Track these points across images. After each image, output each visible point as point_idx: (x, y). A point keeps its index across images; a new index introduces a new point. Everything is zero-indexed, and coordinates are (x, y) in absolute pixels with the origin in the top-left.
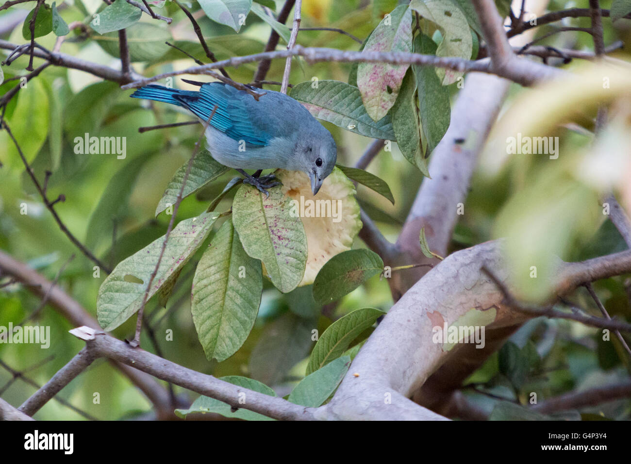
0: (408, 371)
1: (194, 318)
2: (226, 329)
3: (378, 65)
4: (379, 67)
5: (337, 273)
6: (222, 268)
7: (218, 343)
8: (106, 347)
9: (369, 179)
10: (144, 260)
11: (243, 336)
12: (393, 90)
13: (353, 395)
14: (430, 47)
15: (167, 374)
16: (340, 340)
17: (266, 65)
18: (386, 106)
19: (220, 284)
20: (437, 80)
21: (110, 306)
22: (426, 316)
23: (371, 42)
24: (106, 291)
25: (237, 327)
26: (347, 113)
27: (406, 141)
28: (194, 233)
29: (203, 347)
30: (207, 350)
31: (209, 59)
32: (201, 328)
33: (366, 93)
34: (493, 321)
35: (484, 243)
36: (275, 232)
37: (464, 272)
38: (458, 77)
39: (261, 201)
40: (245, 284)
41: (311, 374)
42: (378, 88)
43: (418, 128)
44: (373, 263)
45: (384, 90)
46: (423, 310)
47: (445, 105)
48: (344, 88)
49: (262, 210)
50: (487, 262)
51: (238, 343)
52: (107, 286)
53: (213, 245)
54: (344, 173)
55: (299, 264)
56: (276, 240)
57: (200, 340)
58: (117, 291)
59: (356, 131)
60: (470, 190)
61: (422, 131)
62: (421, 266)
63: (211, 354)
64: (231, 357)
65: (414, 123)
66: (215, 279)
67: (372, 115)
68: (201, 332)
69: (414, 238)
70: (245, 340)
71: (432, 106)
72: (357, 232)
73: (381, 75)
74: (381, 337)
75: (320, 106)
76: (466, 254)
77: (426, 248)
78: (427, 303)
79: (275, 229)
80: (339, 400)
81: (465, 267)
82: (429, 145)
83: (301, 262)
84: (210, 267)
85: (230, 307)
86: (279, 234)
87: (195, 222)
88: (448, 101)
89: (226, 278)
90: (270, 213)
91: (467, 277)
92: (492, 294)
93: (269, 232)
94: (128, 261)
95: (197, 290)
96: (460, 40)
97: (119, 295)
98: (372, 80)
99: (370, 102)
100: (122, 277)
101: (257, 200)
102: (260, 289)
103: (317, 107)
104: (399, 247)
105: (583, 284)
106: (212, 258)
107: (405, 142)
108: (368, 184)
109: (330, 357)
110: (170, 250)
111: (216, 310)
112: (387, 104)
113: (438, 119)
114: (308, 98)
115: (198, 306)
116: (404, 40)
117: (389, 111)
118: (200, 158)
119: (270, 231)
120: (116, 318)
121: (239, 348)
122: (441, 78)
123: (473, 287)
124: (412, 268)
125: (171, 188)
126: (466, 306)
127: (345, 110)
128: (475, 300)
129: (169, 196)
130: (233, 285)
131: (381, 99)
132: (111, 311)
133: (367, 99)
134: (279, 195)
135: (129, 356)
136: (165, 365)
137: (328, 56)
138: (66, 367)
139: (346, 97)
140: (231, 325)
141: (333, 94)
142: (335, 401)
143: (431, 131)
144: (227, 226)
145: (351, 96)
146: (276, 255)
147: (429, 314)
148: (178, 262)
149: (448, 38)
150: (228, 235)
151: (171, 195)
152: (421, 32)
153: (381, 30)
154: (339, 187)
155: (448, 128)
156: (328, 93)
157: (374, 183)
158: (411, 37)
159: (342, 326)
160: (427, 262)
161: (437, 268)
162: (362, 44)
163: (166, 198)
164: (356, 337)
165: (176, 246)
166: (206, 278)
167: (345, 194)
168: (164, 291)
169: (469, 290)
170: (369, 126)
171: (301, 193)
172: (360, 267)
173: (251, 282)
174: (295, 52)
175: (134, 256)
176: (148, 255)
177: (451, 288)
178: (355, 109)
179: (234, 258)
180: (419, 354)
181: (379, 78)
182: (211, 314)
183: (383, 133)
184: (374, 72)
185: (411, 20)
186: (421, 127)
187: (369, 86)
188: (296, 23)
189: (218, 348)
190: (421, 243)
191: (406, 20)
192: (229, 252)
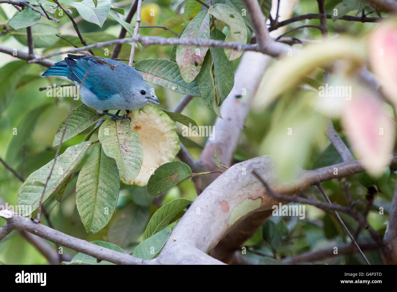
0: (206, 238)
1: (78, 207)
2: (97, 213)
3: (189, 48)
4: (190, 50)
5: (162, 176)
6: (94, 176)
7: (93, 222)
8: (19, 222)
9: (184, 119)
10: (46, 172)
11: (109, 217)
12: (199, 64)
13: (172, 252)
14: (222, 37)
15: (57, 239)
16: (164, 219)
17: (119, 46)
18: (194, 74)
19: (93, 186)
20: (226, 58)
21: (25, 201)
22: (218, 203)
23: (185, 34)
24: (23, 192)
26: (171, 79)
27: (206, 95)
28: (76, 154)
29: (84, 224)
30: (86, 227)
31: (83, 45)
32: (82, 213)
33: (182, 66)
34: (259, 206)
35: (254, 159)
36: (123, 148)
37: (241, 176)
38: (238, 54)
39: (117, 131)
40: (109, 185)
41: (147, 240)
42: (189, 63)
43: (214, 87)
44: (185, 170)
45: (193, 64)
46: (216, 199)
47: (231, 72)
48: (169, 64)
49: (117, 135)
50: (256, 170)
51: (105, 222)
52: (23, 188)
53: (88, 162)
54: (169, 116)
55: (137, 166)
56: (124, 151)
57: (81, 220)
58: (30, 192)
59: (177, 91)
61: (217, 89)
62: (215, 172)
63: (89, 229)
64: (101, 230)
65: (212, 84)
66: (90, 182)
67: (185, 80)
68: (82, 215)
69: (211, 156)
70: (110, 219)
71: (223, 73)
72: (177, 152)
73: (191, 54)
74: (190, 216)
75: (153, 75)
76: (243, 165)
77: (218, 161)
78: (218, 195)
79: (124, 146)
80: (164, 255)
82: (221, 98)
83: (138, 165)
84: (87, 175)
85: (100, 199)
86: (126, 149)
87: (77, 148)
88: (233, 70)
89: (97, 182)
90: (122, 137)
91: (243, 179)
92: (258, 190)
93: (120, 147)
94: (36, 173)
95: (79, 189)
96: (239, 33)
97: (31, 194)
98: (185, 58)
99: (184, 72)
100: (33, 183)
101: (114, 130)
102: (118, 187)
103: (152, 75)
104: (201, 162)
105: (315, 184)
106: (87, 170)
107: (206, 97)
108: (183, 123)
109: (158, 229)
110: (62, 165)
111: (91, 202)
113: (227, 81)
114: (146, 70)
115: (80, 199)
116: (205, 33)
117: (196, 77)
121: (106, 225)
122: (228, 56)
123: (247, 185)
124: (209, 173)
125: (62, 128)
126: (242, 197)
127: (170, 77)
128: (248, 194)
130: (101, 186)
131: (191, 70)
132: (26, 204)
133: (182, 70)
134: (128, 128)
135: (33, 228)
136: (56, 234)
137: (157, 41)
139: (170, 69)
140: (100, 210)
141: (161, 68)
142: (162, 256)
143: (222, 89)
144: (97, 149)
145: (173, 69)
146: (123, 159)
147: (220, 202)
148: (67, 173)
149: (232, 31)
150: (98, 155)
151: (62, 132)
152: (215, 28)
153: (190, 27)
154: (166, 124)
155: (233, 87)
156: (159, 67)
157: (187, 122)
158: (210, 31)
159: (166, 209)
160: (219, 171)
161: (224, 174)
162: (178, 36)
163: (59, 134)
164: (174, 216)
165: (65, 163)
166: (84, 182)
167: (169, 128)
168: (59, 191)
169: (244, 187)
170: (185, 87)
171: (142, 129)
172: (177, 173)
173: (113, 184)
174: (137, 39)
175: (39, 169)
176: (48, 169)
177: (233, 186)
178: (176, 77)
179: (102, 169)
180: (213, 227)
181: (190, 57)
182: (88, 204)
183: (194, 92)
184: (186, 53)
185: (209, 20)
186: (216, 87)
187: (184, 61)
188: (137, 23)
189: (93, 225)
190: (215, 158)
191: (206, 20)
192: (98, 166)
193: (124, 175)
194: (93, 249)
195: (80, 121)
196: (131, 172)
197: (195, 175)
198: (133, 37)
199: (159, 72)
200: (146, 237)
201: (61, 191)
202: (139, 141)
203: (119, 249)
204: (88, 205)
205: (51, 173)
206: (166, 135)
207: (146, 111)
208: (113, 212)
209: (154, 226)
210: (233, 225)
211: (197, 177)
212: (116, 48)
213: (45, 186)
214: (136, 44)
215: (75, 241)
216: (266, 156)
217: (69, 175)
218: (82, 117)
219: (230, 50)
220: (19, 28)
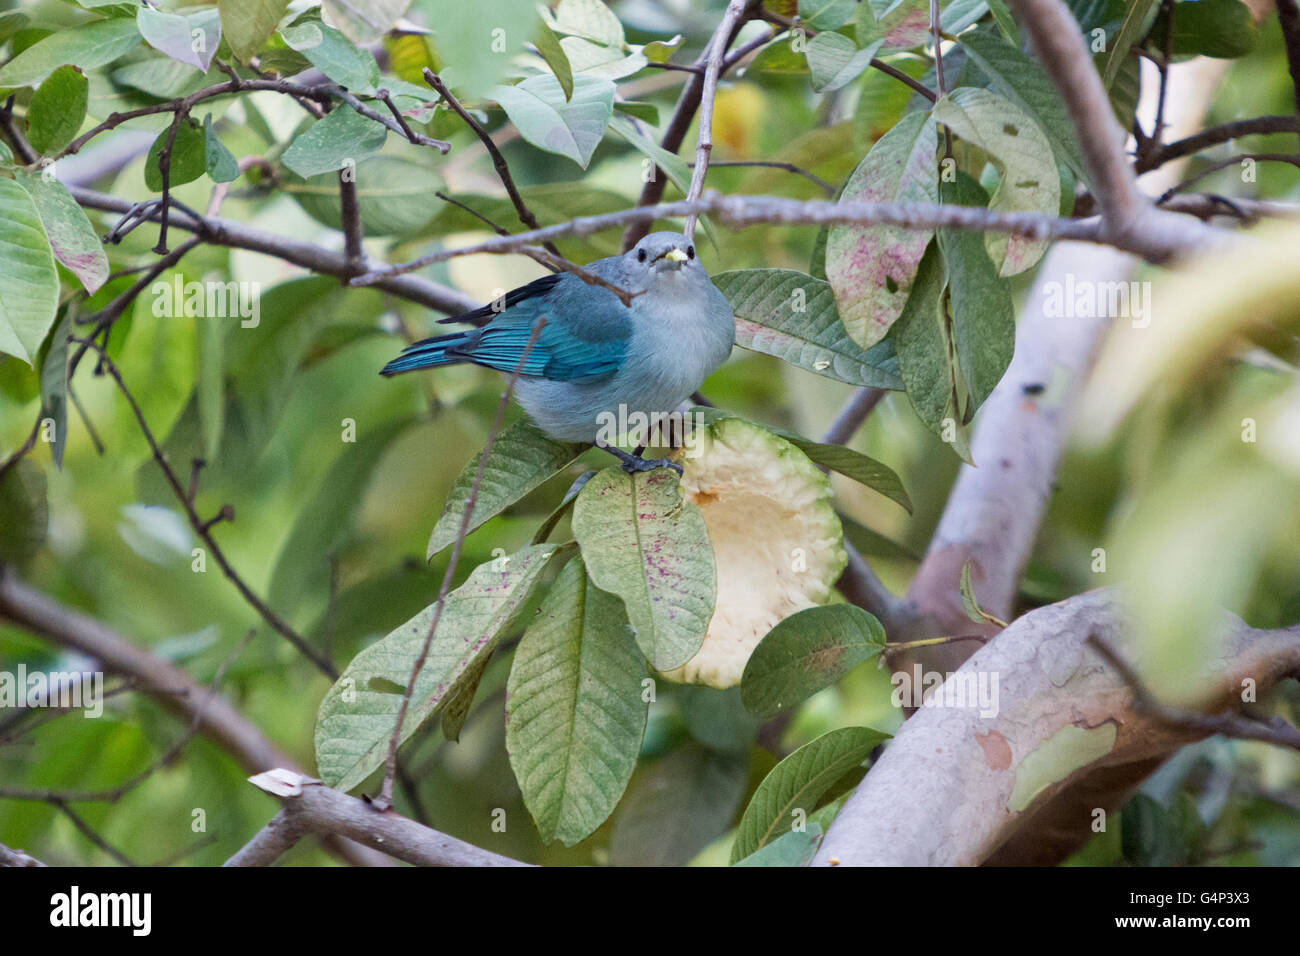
0: (938, 853)
1: (513, 760)
2: (579, 781)
3: (869, 232)
4: (870, 239)
5: (791, 654)
6: (566, 656)
7: (565, 809)
8: (324, 809)
9: (859, 465)
10: (407, 647)
12: (900, 286)
14: (979, 196)
15: (449, 863)
16: (800, 792)
17: (642, 228)
18: (884, 319)
19: (561, 689)
20: (988, 266)
21: (342, 743)
22: (973, 739)
23: (854, 186)
24: (332, 712)
25: (601, 775)
26: (810, 336)
27: (923, 389)
28: (505, 587)
29: (534, 817)
30: (543, 824)
31: (524, 225)
32: (529, 779)
33: (844, 292)
34: (1110, 749)
35: (1087, 593)
36: (653, 561)
37: (1050, 651)
38: (1028, 254)
39: (634, 507)
40: (614, 686)
42: (868, 282)
43: (949, 363)
44: (863, 632)
45: (880, 285)
46: (967, 727)
47: (1003, 315)
48: (802, 284)
49: (633, 521)
50: (1097, 631)
51: (605, 807)
52: (334, 701)
53: (545, 611)
54: (807, 455)
55: (695, 621)
56: (655, 574)
57: (526, 802)
58: (355, 712)
59: (830, 373)
60: (1056, 489)
61: (957, 368)
62: (963, 639)
63: (551, 832)
64: (591, 835)
65: (943, 352)
66: (552, 679)
67: (856, 336)
68: (528, 788)
69: (949, 582)
70: (619, 798)
71: (979, 317)
72: (836, 574)
73: (875, 254)
74: (883, 784)
76: (1053, 615)
77: (972, 602)
78: (975, 714)
79: (655, 556)
81: (1051, 641)
82: (972, 399)
83: (700, 617)
84: (540, 654)
85: (586, 734)
86: (662, 565)
87: (508, 565)
88: (1011, 309)
89: (576, 677)
90: (649, 528)
91: (1057, 661)
92: (1106, 696)
93: (642, 559)
94: (375, 650)
95: (517, 703)
96: (1036, 184)
97: (360, 719)
98: (855, 266)
99: (853, 310)
100: (365, 683)
101: (625, 502)
103: (749, 324)
104: (914, 605)
105: (1291, 673)
106: (544, 637)
107: (923, 392)
109: (778, 827)
110: (459, 624)
111: (558, 743)
112: (888, 313)
113: (990, 344)
115: (520, 735)
116: (921, 184)
117: (891, 328)
118: (513, 436)
119: (645, 559)
120: (355, 766)
121: (607, 817)
122: (997, 261)
123: (1068, 681)
124: (943, 643)
125: (459, 499)
126: (1053, 719)
127: (807, 329)
128: (1073, 708)
129: (453, 514)
130: (588, 690)
131: (875, 304)
132: (344, 752)
133: (845, 304)
134: (671, 500)
135: (371, 828)
136: (445, 846)
137: (770, 212)
138: (243, 851)
140: (589, 770)
141: (779, 298)
143: (975, 369)
144: (572, 570)
145: (819, 299)
146: (651, 600)
147: (979, 737)
148: (476, 648)
149: (1011, 179)
150: (575, 588)
151: (457, 512)
152: (956, 167)
153: (874, 163)
154: (798, 484)
155: (1009, 362)
156: (771, 295)
157: (869, 472)
158: (936, 178)
159: (803, 762)
160: (973, 632)
161: (994, 644)
162: (832, 193)
163: (448, 520)
164: (830, 784)
165: (470, 615)
166: (533, 677)
167: (810, 497)
168: (452, 707)
169: (1059, 687)
170: (858, 361)
171: (720, 499)
172: (838, 642)
173: (626, 681)
174: (705, 204)
175: (386, 638)
176: (414, 635)
177: (1024, 683)
178: (827, 327)
179: (589, 636)
180: (960, 818)
181: (871, 261)
182: (548, 751)
183: (887, 376)
184: (860, 248)
185: (936, 142)
186: (955, 361)
187: (851, 276)
188: (703, 153)
189: (564, 818)
190: (962, 593)
191: (926, 142)
192: (579, 623)
193: (652, 650)
195: (514, 473)
196: (676, 640)
197: (899, 649)
198: (688, 199)
199: (773, 312)
200: (741, 855)
201: (461, 707)
202: (707, 541)
204: (548, 754)
205: (427, 647)
206: (798, 517)
207: (733, 443)
208: (626, 774)
209: (766, 816)
210: (1024, 811)
211: (904, 654)
213: (406, 691)
214: (698, 221)
217: (485, 655)
218: (523, 460)
219: (1003, 242)
220: (315, 172)
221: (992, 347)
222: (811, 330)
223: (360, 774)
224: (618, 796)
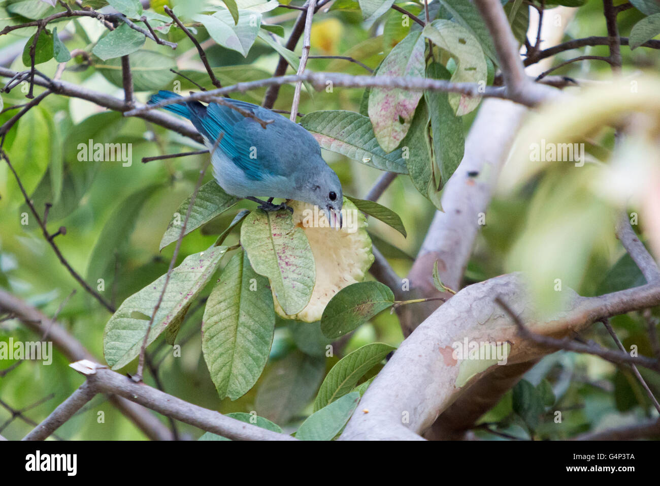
0: (419, 408)
1: (205, 356)
2: (239, 367)
3: (390, 93)
4: (391, 96)
5: (346, 306)
6: (233, 304)
7: (231, 382)
8: (107, 381)
9: (381, 212)
11: (257, 373)
12: (406, 120)
13: (362, 431)
14: (446, 74)
15: (171, 409)
16: (349, 377)
17: (275, 89)
18: (398, 137)
19: (230, 321)
20: (451, 110)
21: (117, 344)
22: (438, 350)
23: (383, 69)
24: (113, 328)
25: (250, 364)
26: (360, 145)
27: (418, 172)
28: (201, 267)
29: (216, 385)
30: (220, 389)
31: (215, 86)
32: (213, 366)
33: (378, 124)
36: (282, 258)
37: (478, 307)
38: (470, 105)
39: (270, 230)
40: (257, 319)
41: (320, 411)
42: (389, 118)
43: (431, 160)
44: (383, 296)
45: (396, 120)
46: (435, 344)
47: (459, 135)
48: (357, 119)
49: (270, 237)
50: (501, 296)
52: (113, 323)
53: (222, 281)
54: (356, 205)
55: (305, 289)
56: (284, 265)
57: (211, 378)
58: (124, 328)
59: (371, 164)
61: (435, 162)
62: (433, 300)
63: (224, 393)
64: (244, 395)
65: (427, 154)
66: (226, 315)
67: (383, 146)
68: (213, 370)
69: (427, 273)
70: (259, 377)
71: (446, 136)
72: (368, 266)
73: (393, 104)
74: (392, 372)
75: (331, 137)
76: (479, 288)
77: (438, 281)
78: (439, 337)
79: (283, 255)
80: (347, 436)
81: (478, 301)
82: (442, 178)
83: (308, 288)
84: (220, 302)
85: (242, 343)
86: (287, 260)
87: (203, 257)
89: (237, 314)
90: (279, 241)
91: (481, 312)
92: (505, 329)
93: (276, 257)
94: (135, 298)
95: (208, 327)
96: (475, 69)
97: (127, 332)
98: (383, 110)
99: (382, 132)
100: (129, 314)
101: (265, 228)
102: (272, 323)
103: (328, 138)
105: (600, 318)
106: (221, 294)
107: (418, 174)
108: (380, 217)
109: (338, 393)
110: (178, 286)
111: (228, 347)
112: (400, 134)
114: (319, 128)
115: (209, 343)
116: (417, 69)
117: (401, 142)
118: (206, 190)
119: (278, 257)
120: (123, 356)
121: (252, 386)
122: (454, 108)
123: (486, 322)
124: (424, 301)
125: (177, 220)
126: (478, 340)
127: (358, 141)
128: (489, 335)
129: (174, 228)
130: (244, 321)
131: (393, 129)
132: (118, 349)
133: (378, 130)
134: (289, 226)
135: (131, 391)
136: (168, 400)
137: (338, 81)
138: (66, 402)
139: (359, 128)
140: (244, 362)
141: (345, 125)
143: (444, 163)
144: (236, 260)
145: (364, 127)
146: (282, 278)
147: (441, 350)
148: (186, 298)
149: (462, 66)
150: (238, 269)
151: (176, 227)
152: (434, 60)
153: (393, 58)
155: (462, 159)
156: (340, 124)
157: (386, 216)
158: (425, 66)
159: (351, 361)
160: (439, 296)
161: (449, 302)
162: (372, 72)
163: (171, 231)
164: (364, 373)
165: (183, 281)
166: (216, 314)
168: (172, 328)
169: (482, 325)
170: (385, 159)
172: (370, 300)
173: (263, 316)
174: (304, 76)
175: (140, 292)
176: (155, 291)
178: (368, 141)
179: (244, 293)
180: (430, 390)
181: (391, 108)
182: (223, 352)
183: (399, 166)
184: (385, 101)
185: (424, 47)
186: (434, 159)
187: (381, 116)
188: (305, 51)
189: (230, 386)
190: (434, 276)
191: (419, 48)
192: (239, 287)
193: (284, 304)
194: (231, 426)
195: (206, 209)
196: (296, 299)
197: (401, 304)
198: (297, 74)
199: (341, 133)
200: (319, 406)
201: (175, 328)
202: (309, 248)
203: (273, 426)
204: (223, 354)
205: (161, 300)
206: (351, 237)
208: (263, 364)
209: (332, 388)
210: (463, 388)
211: (404, 307)
212: (269, 92)
213: (151, 320)
214: (303, 85)
215: (200, 412)
216: (518, 273)
217: (191, 302)
218: (210, 202)
219: (458, 98)
220: (109, 57)
221: (453, 151)
222: (360, 142)
223: (126, 360)
224: (258, 376)
